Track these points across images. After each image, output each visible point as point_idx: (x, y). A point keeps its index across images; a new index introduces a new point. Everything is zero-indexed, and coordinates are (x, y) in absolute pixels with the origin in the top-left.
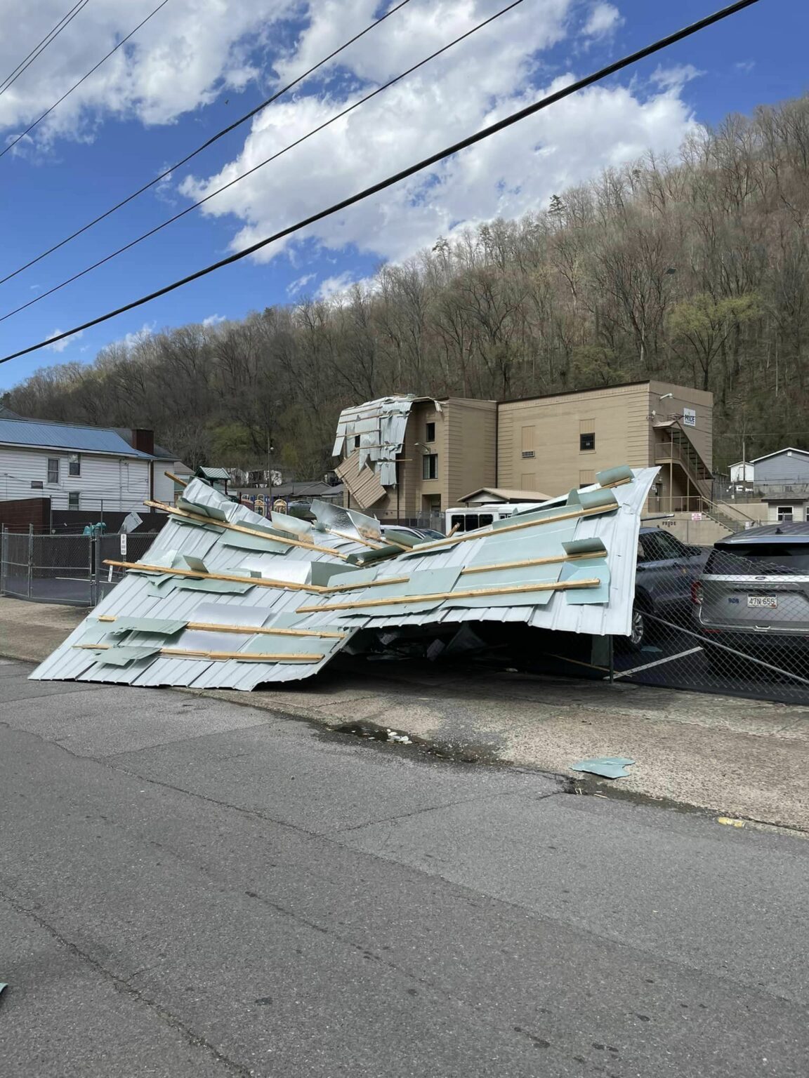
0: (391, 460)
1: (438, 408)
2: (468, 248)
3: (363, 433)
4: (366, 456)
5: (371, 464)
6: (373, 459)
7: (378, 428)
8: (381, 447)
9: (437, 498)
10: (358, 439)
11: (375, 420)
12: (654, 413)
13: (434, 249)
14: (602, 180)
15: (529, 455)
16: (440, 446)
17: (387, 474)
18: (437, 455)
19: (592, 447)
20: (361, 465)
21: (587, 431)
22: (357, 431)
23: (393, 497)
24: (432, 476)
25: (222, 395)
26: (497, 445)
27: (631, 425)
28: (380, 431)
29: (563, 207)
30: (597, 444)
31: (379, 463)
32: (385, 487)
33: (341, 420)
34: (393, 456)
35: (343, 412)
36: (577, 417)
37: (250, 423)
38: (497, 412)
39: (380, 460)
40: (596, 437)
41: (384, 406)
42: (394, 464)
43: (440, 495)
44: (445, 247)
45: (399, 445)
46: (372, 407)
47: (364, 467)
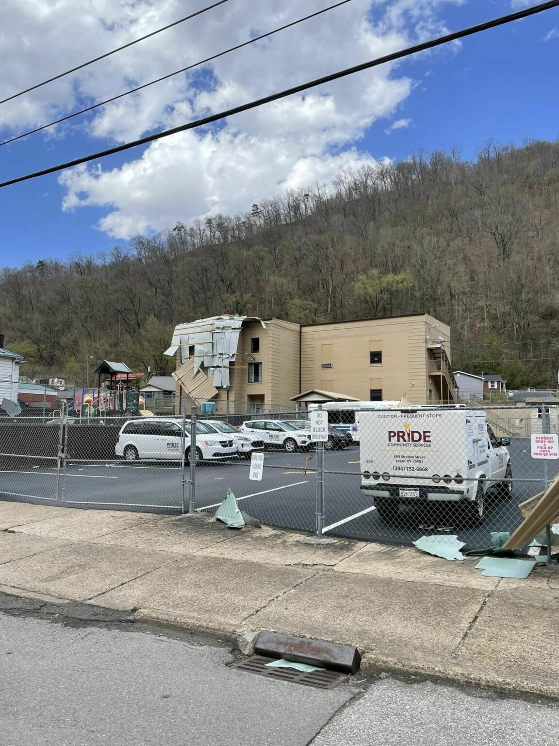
0: (224, 367)
1: (264, 326)
2: (198, 231)
3: (197, 344)
4: (200, 363)
5: (204, 368)
6: (206, 365)
7: (211, 340)
8: (213, 356)
9: (261, 398)
10: (192, 349)
11: (209, 334)
12: (428, 337)
13: (174, 230)
14: (287, 198)
15: (327, 366)
16: (264, 356)
17: (221, 378)
18: (261, 363)
19: (379, 361)
20: (196, 371)
21: (375, 349)
22: (191, 343)
23: (224, 395)
24: (256, 380)
25: (10, 320)
26: (300, 358)
27: (410, 345)
28: (213, 343)
29: (261, 211)
30: (383, 358)
31: (211, 369)
32: (217, 388)
33: (175, 333)
34: (226, 363)
35: (177, 327)
36: (367, 338)
37: (37, 342)
38: (301, 333)
39: (213, 367)
40: (383, 354)
41: (216, 323)
42: (228, 370)
43: (263, 395)
44: (182, 229)
45: (233, 355)
46: (204, 323)
47: (199, 372)
